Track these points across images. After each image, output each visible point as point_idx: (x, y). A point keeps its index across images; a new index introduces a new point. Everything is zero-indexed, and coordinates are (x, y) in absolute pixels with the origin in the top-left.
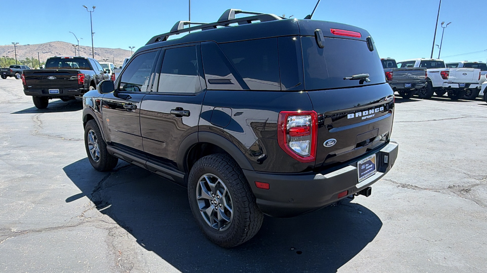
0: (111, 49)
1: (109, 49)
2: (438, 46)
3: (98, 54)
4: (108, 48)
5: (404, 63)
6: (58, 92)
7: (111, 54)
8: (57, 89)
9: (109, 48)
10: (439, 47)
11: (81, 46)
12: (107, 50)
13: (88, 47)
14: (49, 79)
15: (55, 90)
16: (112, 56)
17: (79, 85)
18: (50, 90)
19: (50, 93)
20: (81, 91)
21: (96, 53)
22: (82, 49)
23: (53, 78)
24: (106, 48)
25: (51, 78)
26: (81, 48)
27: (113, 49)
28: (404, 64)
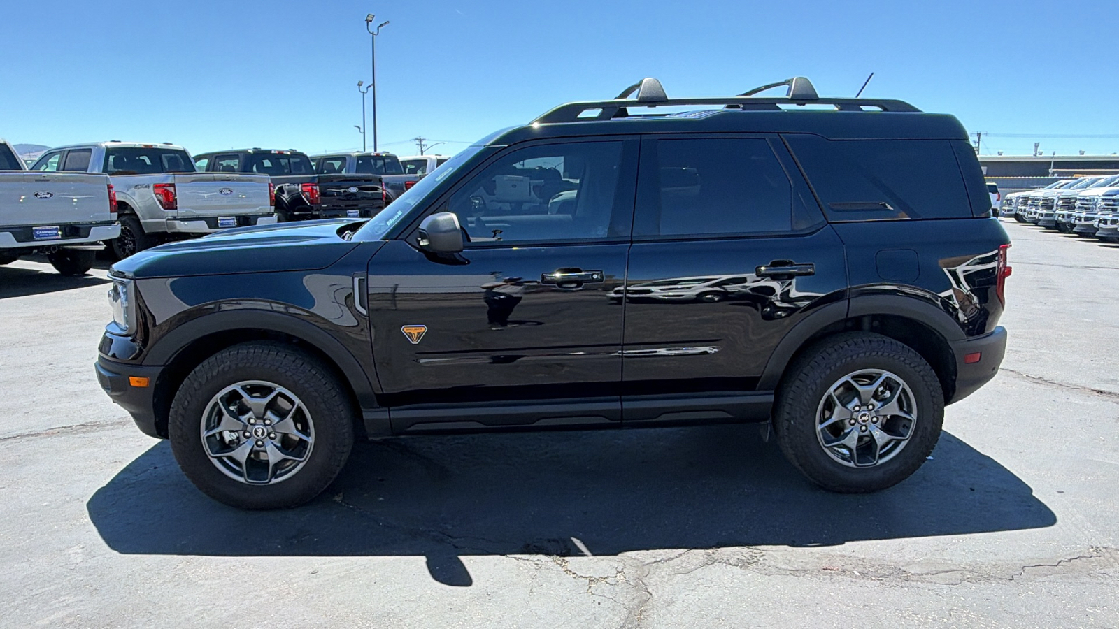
2: (358, 129)
5: (322, 161)
10: (362, 131)
28: (321, 164)
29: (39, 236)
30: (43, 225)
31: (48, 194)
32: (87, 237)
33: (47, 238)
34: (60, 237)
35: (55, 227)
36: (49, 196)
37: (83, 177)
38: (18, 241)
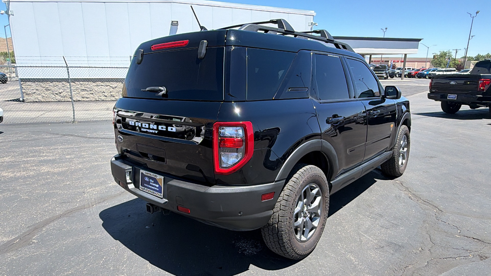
6: (455, 98)
8: (455, 95)
14: (451, 83)
15: (453, 96)
17: (478, 91)
18: (449, 95)
19: (448, 98)
20: (477, 98)
23: (454, 83)
25: (453, 83)
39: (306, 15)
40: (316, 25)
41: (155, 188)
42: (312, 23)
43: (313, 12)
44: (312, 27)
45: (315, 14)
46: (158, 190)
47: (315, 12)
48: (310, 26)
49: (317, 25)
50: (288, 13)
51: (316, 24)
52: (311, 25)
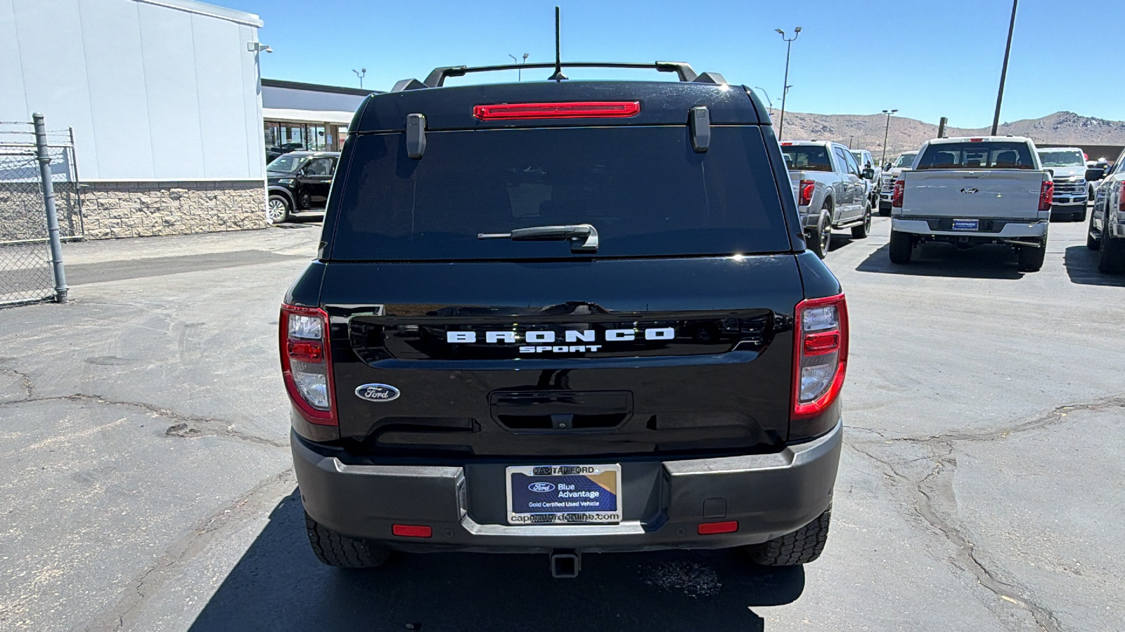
0: (860, 116)
1: (857, 116)
3: (830, 130)
4: (854, 116)
7: (860, 129)
9: (856, 114)
11: (798, 113)
12: (850, 120)
13: (812, 114)
16: (860, 133)
21: (826, 127)
22: (799, 121)
24: (850, 115)
26: (797, 117)
27: (865, 116)
29: (956, 226)
30: (966, 218)
31: (974, 189)
32: (999, 232)
33: (967, 229)
34: (977, 229)
35: (974, 220)
36: (973, 192)
37: (1003, 173)
38: (931, 230)
39: (239, 23)
40: (268, 49)
41: (592, 504)
42: (257, 45)
43: (255, 17)
44: (258, 53)
45: (260, 23)
46: (598, 504)
47: (260, 18)
48: (253, 51)
49: (270, 52)
50: (191, 12)
51: (268, 47)
52: (254, 48)
